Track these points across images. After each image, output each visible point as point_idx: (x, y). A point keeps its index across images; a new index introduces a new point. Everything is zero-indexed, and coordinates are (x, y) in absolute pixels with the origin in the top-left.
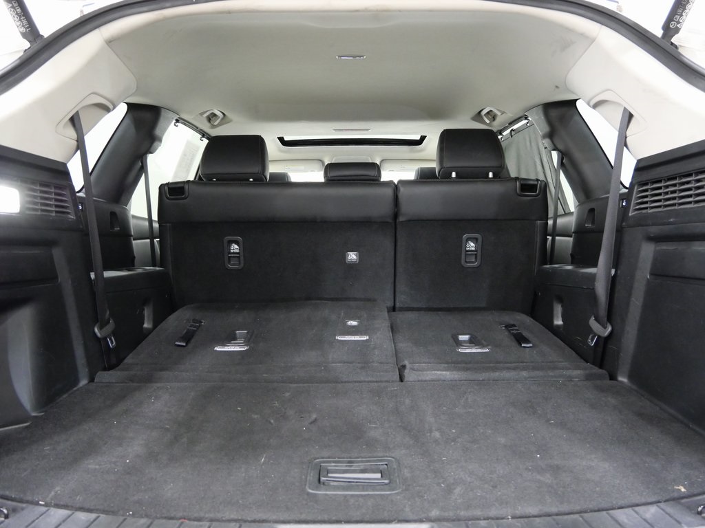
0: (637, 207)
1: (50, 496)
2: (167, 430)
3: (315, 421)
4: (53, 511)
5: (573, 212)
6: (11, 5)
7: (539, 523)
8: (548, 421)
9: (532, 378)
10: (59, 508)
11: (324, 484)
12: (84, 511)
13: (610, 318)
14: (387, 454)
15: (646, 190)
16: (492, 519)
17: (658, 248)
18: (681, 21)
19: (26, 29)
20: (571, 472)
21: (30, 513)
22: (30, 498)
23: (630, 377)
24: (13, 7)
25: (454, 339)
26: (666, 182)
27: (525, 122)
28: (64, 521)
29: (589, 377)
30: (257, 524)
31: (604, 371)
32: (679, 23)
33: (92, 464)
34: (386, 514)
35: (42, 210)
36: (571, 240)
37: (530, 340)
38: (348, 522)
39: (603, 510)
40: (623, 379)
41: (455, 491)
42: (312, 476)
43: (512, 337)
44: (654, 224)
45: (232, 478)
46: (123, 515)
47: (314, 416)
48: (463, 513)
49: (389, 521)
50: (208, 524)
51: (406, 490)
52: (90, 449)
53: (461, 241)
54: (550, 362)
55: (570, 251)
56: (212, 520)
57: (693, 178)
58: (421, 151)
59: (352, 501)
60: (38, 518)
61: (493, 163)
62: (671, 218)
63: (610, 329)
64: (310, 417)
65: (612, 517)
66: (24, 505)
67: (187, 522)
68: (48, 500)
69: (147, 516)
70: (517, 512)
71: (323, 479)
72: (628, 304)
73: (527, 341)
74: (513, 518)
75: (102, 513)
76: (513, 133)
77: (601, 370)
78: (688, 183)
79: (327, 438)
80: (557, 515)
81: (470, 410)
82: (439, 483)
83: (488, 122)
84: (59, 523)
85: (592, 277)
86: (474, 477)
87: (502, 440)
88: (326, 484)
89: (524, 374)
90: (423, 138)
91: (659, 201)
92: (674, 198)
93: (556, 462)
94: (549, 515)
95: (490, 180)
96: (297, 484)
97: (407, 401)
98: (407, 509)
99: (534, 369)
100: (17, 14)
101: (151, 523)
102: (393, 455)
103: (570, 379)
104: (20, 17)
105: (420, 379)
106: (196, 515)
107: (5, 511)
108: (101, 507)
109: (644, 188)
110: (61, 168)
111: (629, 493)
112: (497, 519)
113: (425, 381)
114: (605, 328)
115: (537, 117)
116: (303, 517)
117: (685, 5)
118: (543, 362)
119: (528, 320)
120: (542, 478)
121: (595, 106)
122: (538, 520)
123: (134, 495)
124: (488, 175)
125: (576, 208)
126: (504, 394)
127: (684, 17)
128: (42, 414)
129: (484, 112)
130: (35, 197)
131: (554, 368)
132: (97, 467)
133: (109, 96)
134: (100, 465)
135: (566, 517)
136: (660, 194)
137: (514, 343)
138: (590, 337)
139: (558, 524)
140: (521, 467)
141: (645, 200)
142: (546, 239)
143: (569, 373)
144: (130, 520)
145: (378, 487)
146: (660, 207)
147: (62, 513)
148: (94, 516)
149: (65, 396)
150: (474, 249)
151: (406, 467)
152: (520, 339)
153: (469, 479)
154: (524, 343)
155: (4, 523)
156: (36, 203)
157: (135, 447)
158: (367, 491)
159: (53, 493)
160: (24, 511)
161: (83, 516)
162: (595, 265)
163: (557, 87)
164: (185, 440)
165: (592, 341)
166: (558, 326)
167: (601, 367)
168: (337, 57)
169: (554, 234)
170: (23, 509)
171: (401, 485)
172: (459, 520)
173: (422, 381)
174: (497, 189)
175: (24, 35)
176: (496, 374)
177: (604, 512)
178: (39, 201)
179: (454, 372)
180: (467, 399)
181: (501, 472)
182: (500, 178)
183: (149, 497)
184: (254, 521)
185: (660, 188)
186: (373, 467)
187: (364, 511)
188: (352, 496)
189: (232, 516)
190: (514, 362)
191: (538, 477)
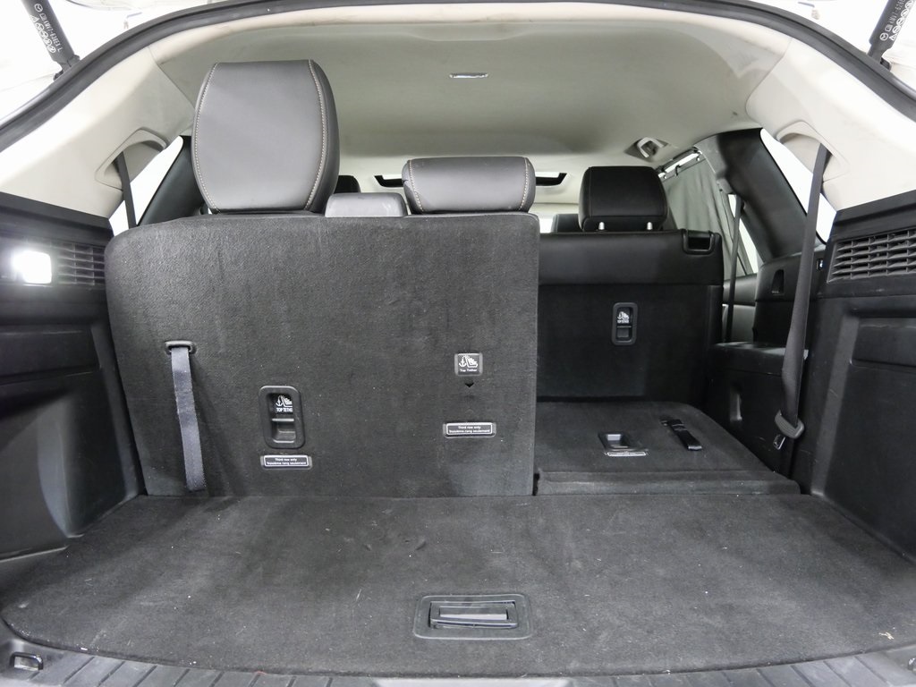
0: (837, 272)
1: (95, 640)
2: (239, 557)
3: (424, 545)
4: (98, 659)
5: (756, 274)
6: (38, 19)
7: (706, 679)
8: (721, 546)
9: (700, 490)
10: (104, 656)
11: (435, 627)
12: (137, 661)
13: (802, 414)
14: (515, 590)
15: (849, 251)
16: (647, 673)
17: (863, 326)
18: (894, 32)
19: (57, 48)
20: (749, 613)
21: (71, 662)
22: (69, 644)
23: (827, 490)
24: (40, 21)
25: (600, 439)
26: (873, 240)
27: (693, 156)
28: (112, 673)
29: (774, 490)
30: (351, 677)
31: (793, 482)
32: (891, 34)
33: (144, 600)
34: (512, 665)
35: (79, 279)
36: (753, 309)
37: (699, 440)
38: (466, 676)
39: (787, 663)
40: (818, 492)
41: (600, 637)
42: (420, 618)
43: (676, 436)
44: (857, 296)
45: (321, 618)
46: (185, 666)
47: (422, 540)
48: (610, 666)
49: (517, 676)
50: (290, 677)
51: (539, 635)
52: (142, 581)
53: (612, 311)
54: (724, 470)
55: (752, 325)
56: (295, 673)
57: (907, 237)
58: (561, 192)
59: (470, 649)
60: (80, 669)
61: (652, 210)
62: (878, 288)
63: (801, 428)
64: (417, 541)
65: (798, 672)
66: (62, 652)
67: (265, 674)
68: (92, 645)
69: (214, 667)
70: (678, 664)
71: (433, 621)
72: (824, 397)
73: (695, 442)
74: (672, 672)
75: (159, 663)
76: (679, 170)
77: (789, 481)
78: (902, 242)
79: (439, 568)
80: (729, 668)
81: (621, 533)
82: (580, 626)
83: (646, 155)
84: (106, 675)
85: (779, 361)
86: (624, 619)
87: (661, 572)
88: (437, 627)
89: (691, 485)
90: (562, 176)
91: (865, 265)
92: (884, 262)
93: (729, 601)
94: (719, 669)
95: (650, 234)
96: (401, 627)
97: (541, 521)
98: (539, 660)
99: (704, 478)
100: (45, 30)
101: (220, 676)
102: (522, 591)
103: (750, 492)
104: (49, 33)
105: (557, 491)
106: (276, 666)
107: (39, 660)
108: (157, 655)
109: (846, 247)
110: (102, 225)
111: (821, 640)
112: (653, 673)
113: (564, 494)
114: (795, 426)
115: (709, 151)
116: (409, 669)
117: (899, 12)
118: (715, 470)
119: (697, 414)
120: (711, 622)
121: (784, 140)
122: (704, 674)
123: (198, 640)
124: (646, 226)
125: (760, 268)
126: (664, 512)
127: (898, 27)
128: (81, 536)
129: (641, 144)
130: (70, 262)
131: (730, 477)
132: (151, 604)
133: (161, 131)
134: (154, 602)
135: (740, 671)
136: (865, 257)
137: (679, 446)
138: (776, 438)
139: (729, 680)
140: (684, 606)
141: (847, 263)
142: (722, 308)
143: (748, 484)
144: (193, 671)
145: (503, 632)
146: (865, 272)
147: (110, 662)
148: (149, 666)
149: (108, 513)
150: (627, 322)
151: (539, 606)
152: (686, 440)
153: (617, 622)
154: (692, 444)
155: (39, 675)
156: (71, 271)
157: (198, 580)
158: (490, 636)
159: (97, 637)
160: (63, 660)
161: (135, 667)
162: (783, 344)
163: (735, 114)
164: (260, 570)
165: (779, 443)
166: (737, 422)
167: (790, 476)
168: (451, 76)
169: (732, 302)
170: (61, 657)
171: (532, 630)
172: (605, 674)
173: (559, 494)
174: (658, 244)
175: (55, 57)
176: (655, 486)
177: (789, 665)
178: (75, 267)
179: (602, 483)
180: (617, 518)
181: (659, 613)
182: (662, 229)
183: (217, 643)
184: (348, 674)
185: (865, 248)
186: (497, 606)
187: (485, 662)
188: (470, 642)
189: (321, 668)
190: (679, 470)
191: (706, 620)
